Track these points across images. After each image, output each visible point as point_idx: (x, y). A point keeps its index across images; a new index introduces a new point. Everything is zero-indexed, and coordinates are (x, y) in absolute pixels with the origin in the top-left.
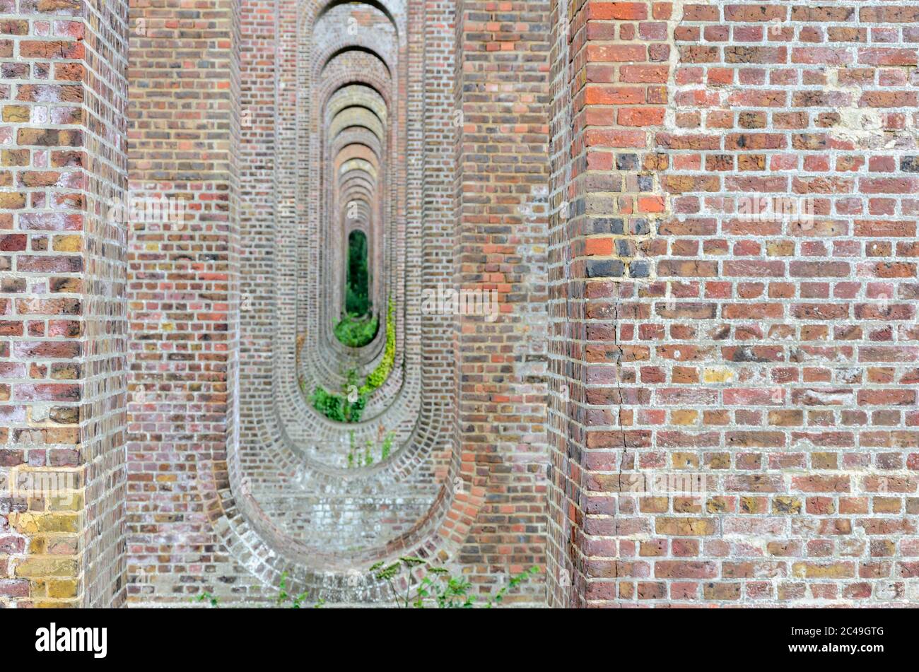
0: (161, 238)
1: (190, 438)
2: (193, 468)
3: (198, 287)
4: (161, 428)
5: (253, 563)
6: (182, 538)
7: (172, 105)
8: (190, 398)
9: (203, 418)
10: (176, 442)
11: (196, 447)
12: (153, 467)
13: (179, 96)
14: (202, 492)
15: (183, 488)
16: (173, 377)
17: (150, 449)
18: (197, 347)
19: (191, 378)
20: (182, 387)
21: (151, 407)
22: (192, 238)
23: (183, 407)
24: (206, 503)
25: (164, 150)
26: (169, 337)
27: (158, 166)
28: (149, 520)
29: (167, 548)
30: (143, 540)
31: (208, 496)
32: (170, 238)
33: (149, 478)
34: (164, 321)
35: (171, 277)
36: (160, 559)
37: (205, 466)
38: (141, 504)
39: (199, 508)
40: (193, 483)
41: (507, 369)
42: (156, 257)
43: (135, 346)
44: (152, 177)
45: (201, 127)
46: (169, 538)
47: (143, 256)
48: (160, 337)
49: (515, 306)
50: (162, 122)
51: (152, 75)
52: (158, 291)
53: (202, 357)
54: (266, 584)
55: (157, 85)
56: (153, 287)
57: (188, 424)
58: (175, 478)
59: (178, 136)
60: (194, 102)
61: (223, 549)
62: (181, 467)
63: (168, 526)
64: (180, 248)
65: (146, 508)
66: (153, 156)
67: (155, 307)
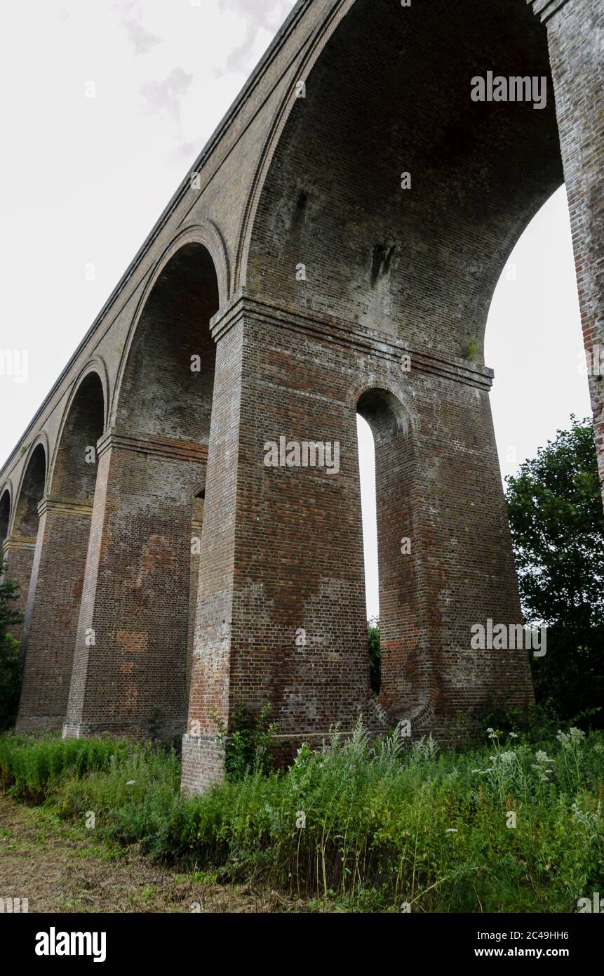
0: (348, 599)
1: (360, 670)
2: (361, 681)
3: (359, 616)
4: (352, 666)
5: (380, 716)
6: (359, 707)
7: (349, 555)
8: (359, 656)
9: (363, 663)
10: (356, 671)
11: (361, 673)
12: (349, 681)
13: (351, 552)
14: (365, 690)
15: (359, 688)
16: (354, 648)
17: (348, 674)
18: (360, 638)
19: (359, 648)
20: (357, 652)
21: (348, 659)
22: (356, 600)
23: (357, 659)
24: (366, 694)
25: (347, 569)
26: (352, 634)
27: (346, 575)
28: (350, 701)
29: (355, 711)
30: (348, 708)
31: (366, 691)
32: (351, 599)
33: (349, 684)
34: (350, 628)
35: (352, 612)
36: (353, 715)
37: (365, 681)
38: (347, 694)
39: (364, 696)
40: (361, 686)
41: (441, 648)
42: (348, 605)
43: (343, 636)
44: (345, 578)
45: (357, 563)
46: (356, 707)
47: (343, 605)
48: (349, 633)
49: (440, 627)
50: (347, 560)
51: (343, 544)
52: (348, 617)
53: (362, 641)
54: (384, 724)
55: (345, 548)
56: (347, 616)
57: (359, 665)
58: (356, 685)
59: (351, 565)
60: (355, 554)
61: (372, 711)
62: (358, 681)
63: (355, 703)
64: (354, 603)
65: (348, 696)
66: (345, 571)
67: (347, 623)
